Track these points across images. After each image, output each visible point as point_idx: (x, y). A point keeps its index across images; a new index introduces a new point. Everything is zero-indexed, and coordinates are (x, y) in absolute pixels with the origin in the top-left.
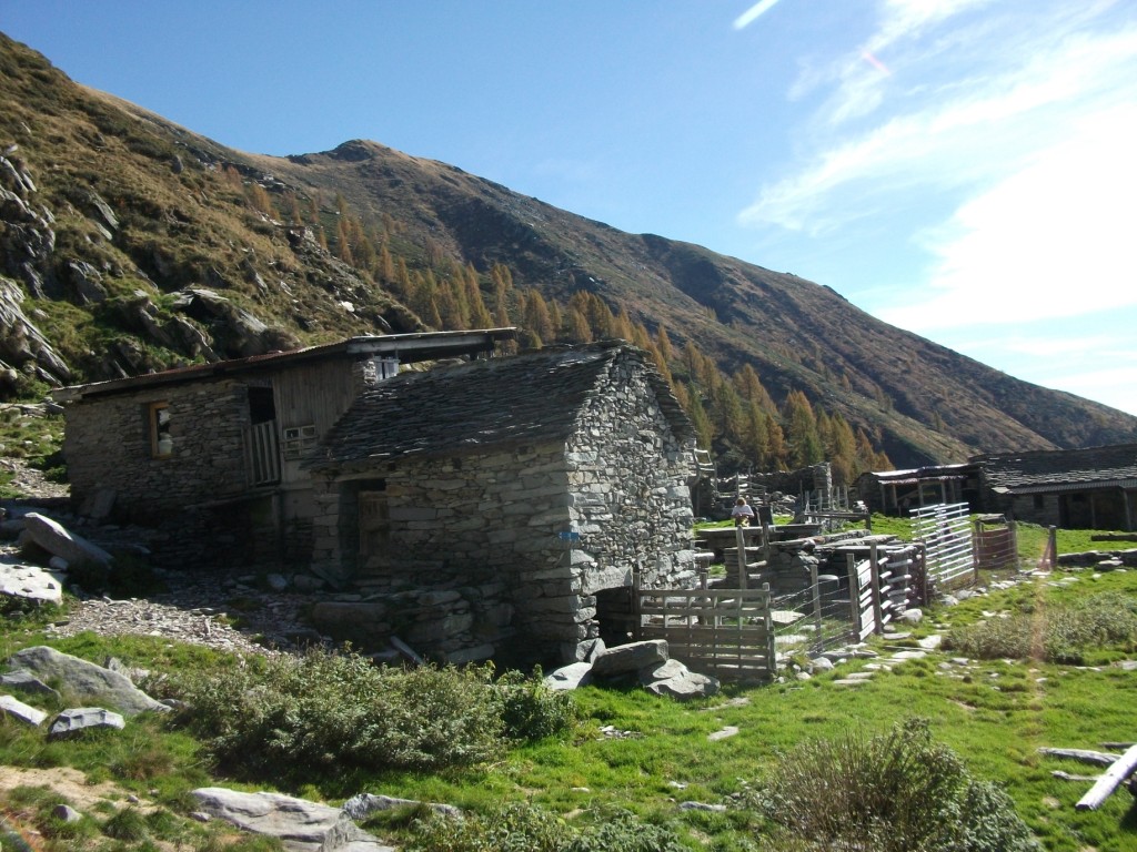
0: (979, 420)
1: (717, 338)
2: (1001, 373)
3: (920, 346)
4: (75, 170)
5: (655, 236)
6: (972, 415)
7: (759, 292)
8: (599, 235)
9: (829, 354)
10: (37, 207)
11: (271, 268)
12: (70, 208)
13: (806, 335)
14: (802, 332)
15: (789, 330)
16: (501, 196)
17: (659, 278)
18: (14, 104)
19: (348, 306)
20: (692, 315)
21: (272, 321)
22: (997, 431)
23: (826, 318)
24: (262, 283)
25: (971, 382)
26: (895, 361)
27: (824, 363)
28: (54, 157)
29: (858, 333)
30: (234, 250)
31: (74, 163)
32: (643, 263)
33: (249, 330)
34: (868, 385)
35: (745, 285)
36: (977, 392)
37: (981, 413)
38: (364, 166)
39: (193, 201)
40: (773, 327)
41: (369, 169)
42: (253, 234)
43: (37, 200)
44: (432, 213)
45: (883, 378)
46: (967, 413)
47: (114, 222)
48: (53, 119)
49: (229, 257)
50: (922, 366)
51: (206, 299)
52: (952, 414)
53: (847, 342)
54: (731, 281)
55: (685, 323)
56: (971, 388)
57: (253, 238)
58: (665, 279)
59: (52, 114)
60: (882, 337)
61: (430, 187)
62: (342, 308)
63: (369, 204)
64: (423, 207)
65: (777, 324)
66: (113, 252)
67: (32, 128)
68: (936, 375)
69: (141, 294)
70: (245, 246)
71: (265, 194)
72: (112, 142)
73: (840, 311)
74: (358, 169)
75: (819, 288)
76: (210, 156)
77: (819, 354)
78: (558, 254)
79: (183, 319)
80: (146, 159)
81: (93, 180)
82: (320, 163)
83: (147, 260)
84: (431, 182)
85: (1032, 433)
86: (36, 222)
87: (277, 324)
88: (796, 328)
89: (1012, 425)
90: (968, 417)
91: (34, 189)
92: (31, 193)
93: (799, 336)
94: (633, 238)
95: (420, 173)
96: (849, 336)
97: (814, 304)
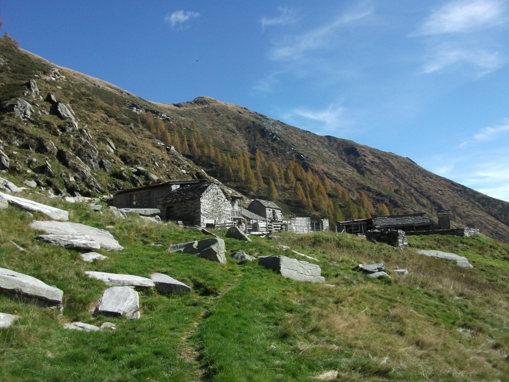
0: (475, 216)
1: (356, 181)
2: (486, 196)
3: (449, 184)
4: (102, 131)
5: (331, 137)
6: (472, 215)
7: (376, 160)
8: (306, 136)
9: (407, 188)
10: (93, 144)
11: (160, 160)
12: (101, 143)
13: (398, 180)
14: (396, 178)
15: (390, 177)
16: (263, 120)
17: (333, 155)
18: (84, 110)
19: (184, 171)
20: (346, 171)
21: (159, 176)
22: (483, 221)
23: (406, 172)
24: (157, 165)
25: (472, 200)
26: (437, 191)
27: (405, 191)
28: (96, 127)
29: (421, 179)
30: (149, 154)
31: (102, 129)
32: (326, 148)
33: (153, 179)
34: (425, 201)
35: (370, 158)
36: (474, 204)
37: (476, 213)
38: (205, 107)
39: (136, 139)
40: (383, 176)
41: (207, 109)
42: (155, 149)
43: (93, 141)
44: (234, 128)
45: (432, 198)
46: (469, 213)
47: (114, 147)
48: (95, 115)
49: (148, 157)
50: (450, 193)
51: (141, 170)
52: (463, 214)
53: (416, 182)
54: (365, 156)
55: (342, 174)
56: (472, 202)
57: (155, 150)
58: (335, 155)
59: (94, 113)
60: (432, 180)
61: (233, 116)
62: (182, 172)
63: (207, 124)
64: (230, 125)
65: (384, 174)
66: (114, 156)
67: (90, 118)
68: (456, 197)
69: (122, 169)
70: (152, 153)
71: (162, 122)
72: (111, 121)
73: (413, 169)
74: (203, 109)
75: (404, 159)
76: (141, 106)
77: (402, 187)
78: (288, 145)
79: (134, 176)
80: (122, 125)
81: (108, 134)
82: (186, 107)
83: (124, 158)
84: (233, 114)
85: (499, 222)
86: (93, 148)
87: (161, 177)
88: (393, 176)
89: (490, 219)
90: (470, 215)
91: (91, 137)
92: (91, 139)
93: (394, 180)
94: (321, 137)
95: (229, 110)
96: (417, 180)
97: (401, 166)
